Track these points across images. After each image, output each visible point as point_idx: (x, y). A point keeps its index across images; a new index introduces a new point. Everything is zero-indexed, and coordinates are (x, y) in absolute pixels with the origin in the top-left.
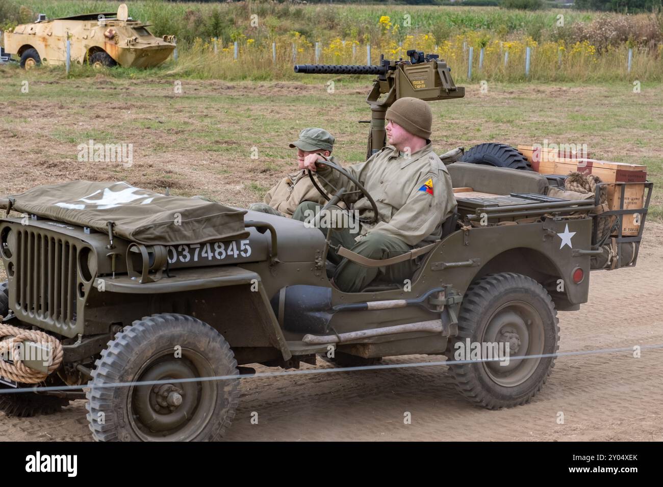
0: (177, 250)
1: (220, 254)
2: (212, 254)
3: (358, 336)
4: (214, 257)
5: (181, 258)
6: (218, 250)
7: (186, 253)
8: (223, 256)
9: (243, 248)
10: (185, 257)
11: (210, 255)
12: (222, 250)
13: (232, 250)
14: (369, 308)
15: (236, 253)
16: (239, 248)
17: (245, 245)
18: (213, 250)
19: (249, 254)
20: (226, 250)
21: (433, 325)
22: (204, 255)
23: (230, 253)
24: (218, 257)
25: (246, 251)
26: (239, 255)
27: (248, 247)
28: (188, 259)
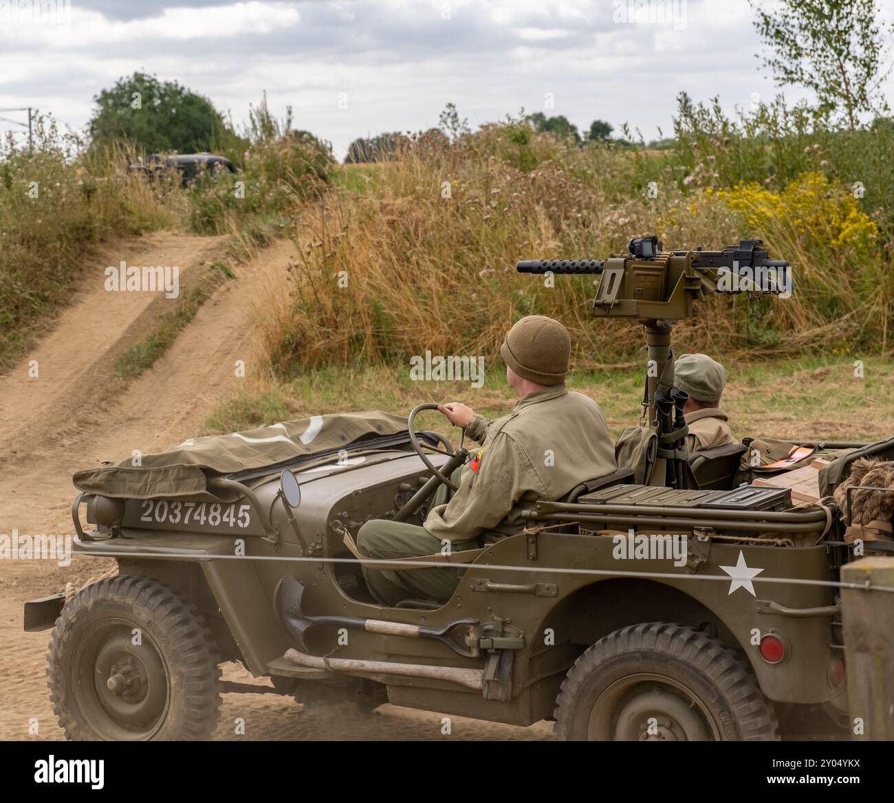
0: (169, 506)
1: (215, 519)
2: (205, 518)
3: (353, 667)
4: (206, 522)
5: (171, 517)
6: (213, 514)
7: (177, 512)
8: (217, 523)
9: (241, 514)
10: (175, 517)
11: (203, 518)
12: (217, 514)
13: (229, 516)
14: (367, 628)
15: (233, 520)
16: (236, 515)
17: (244, 511)
18: (207, 513)
19: (247, 524)
20: (222, 514)
21: (466, 676)
22: (196, 517)
23: (225, 519)
24: (212, 523)
25: (243, 520)
26: (236, 523)
27: (247, 515)
28: (177, 520)
